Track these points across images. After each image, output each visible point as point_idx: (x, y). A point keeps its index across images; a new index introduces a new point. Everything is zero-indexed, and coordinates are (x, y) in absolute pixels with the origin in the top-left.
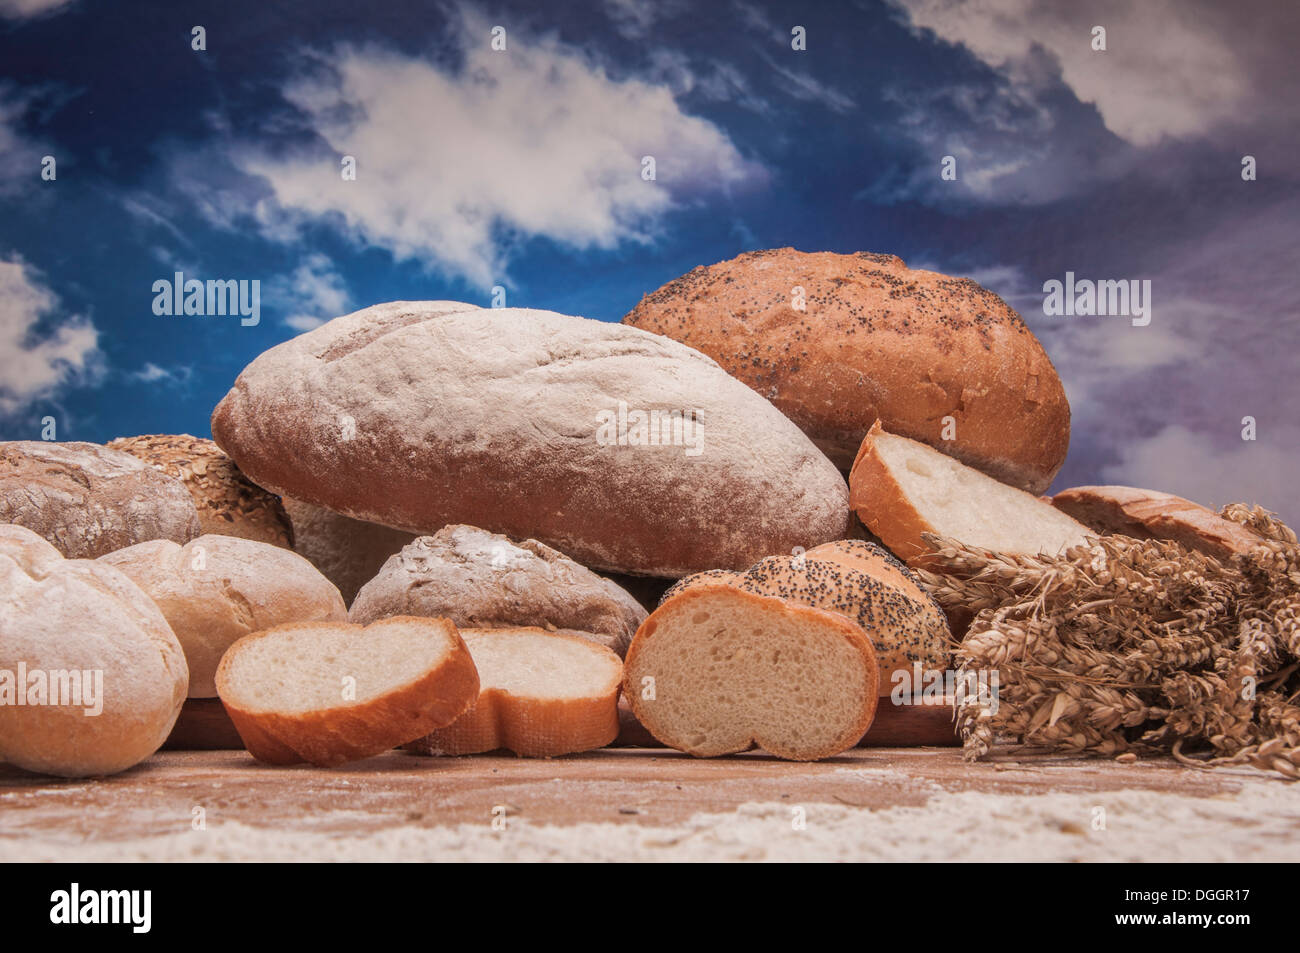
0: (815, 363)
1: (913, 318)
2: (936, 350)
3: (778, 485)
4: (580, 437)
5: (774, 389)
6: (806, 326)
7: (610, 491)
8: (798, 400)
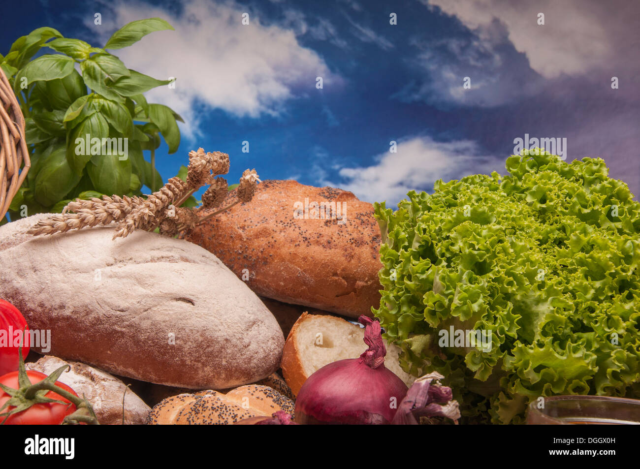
0: (276, 261)
1: (334, 238)
2: (343, 259)
3: (235, 340)
4: (122, 311)
5: (253, 273)
6: (275, 239)
7: (137, 342)
8: (266, 280)
